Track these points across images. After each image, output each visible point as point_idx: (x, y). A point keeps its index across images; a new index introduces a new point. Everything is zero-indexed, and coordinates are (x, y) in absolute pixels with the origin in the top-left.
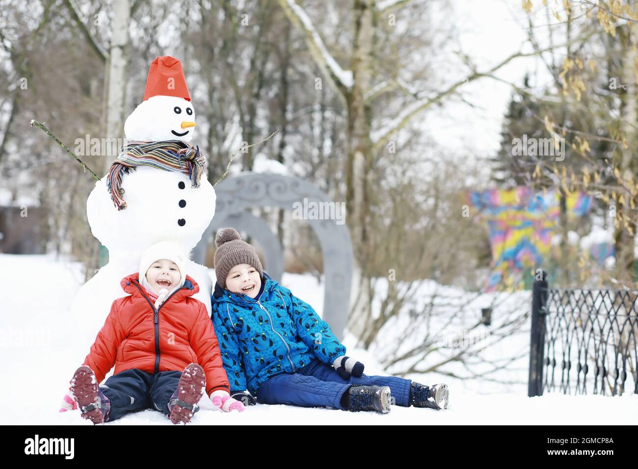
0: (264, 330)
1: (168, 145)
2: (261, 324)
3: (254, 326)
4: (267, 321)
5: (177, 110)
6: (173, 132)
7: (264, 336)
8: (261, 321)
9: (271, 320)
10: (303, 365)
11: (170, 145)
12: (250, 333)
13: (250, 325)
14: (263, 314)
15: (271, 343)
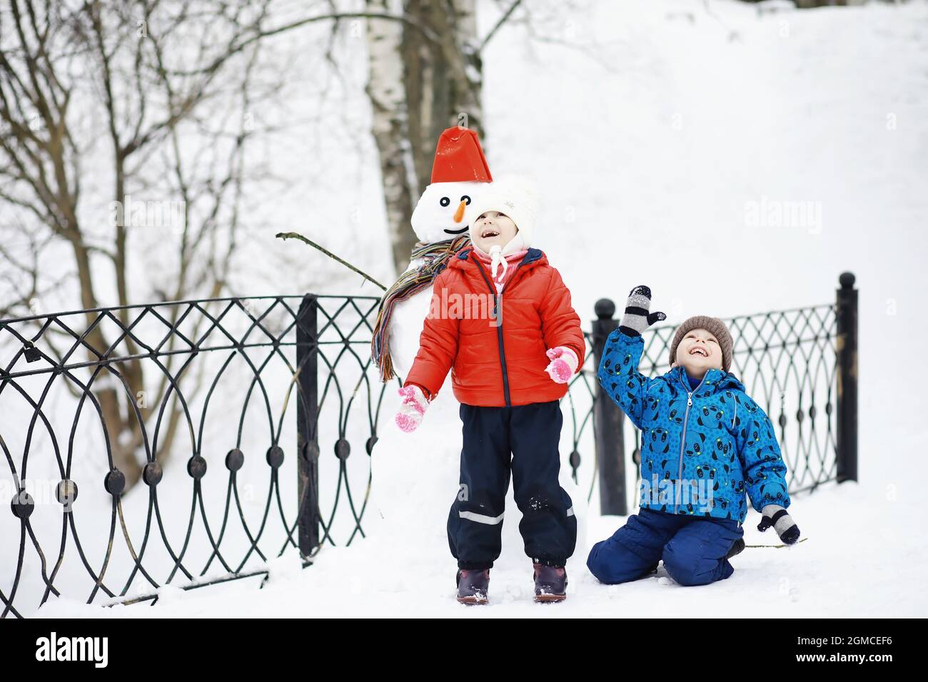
0: (669, 428)
1: (439, 247)
2: (670, 419)
3: (663, 417)
4: (679, 420)
5: (444, 202)
6: (446, 231)
7: (665, 435)
8: (672, 416)
9: (686, 421)
10: (692, 513)
11: (442, 246)
12: (654, 422)
13: (660, 415)
14: (680, 410)
15: (666, 450)
